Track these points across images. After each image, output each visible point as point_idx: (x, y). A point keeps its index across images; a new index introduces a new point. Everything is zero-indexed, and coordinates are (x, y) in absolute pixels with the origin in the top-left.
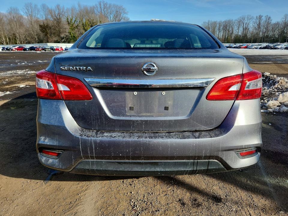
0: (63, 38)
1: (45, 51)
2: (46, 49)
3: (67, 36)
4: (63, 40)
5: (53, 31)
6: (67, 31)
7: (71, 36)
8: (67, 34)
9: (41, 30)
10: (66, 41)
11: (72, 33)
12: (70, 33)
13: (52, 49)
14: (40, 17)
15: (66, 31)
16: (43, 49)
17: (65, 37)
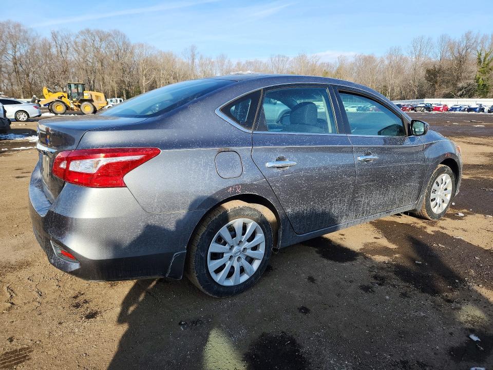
0: (461, 90)
1: (415, 111)
2: (417, 109)
3: (469, 85)
4: (460, 93)
5: (447, 78)
6: (473, 76)
7: (479, 86)
8: (472, 82)
9: (427, 78)
10: (465, 94)
11: (481, 79)
12: (477, 80)
13: (428, 108)
14: (432, 57)
15: (469, 77)
16: (413, 109)
17: (466, 88)
